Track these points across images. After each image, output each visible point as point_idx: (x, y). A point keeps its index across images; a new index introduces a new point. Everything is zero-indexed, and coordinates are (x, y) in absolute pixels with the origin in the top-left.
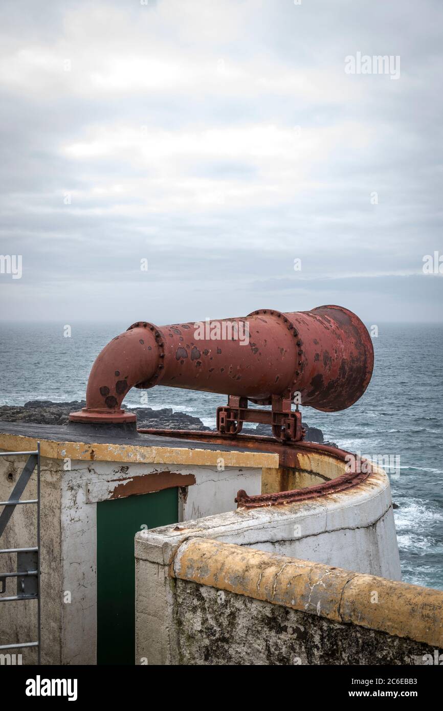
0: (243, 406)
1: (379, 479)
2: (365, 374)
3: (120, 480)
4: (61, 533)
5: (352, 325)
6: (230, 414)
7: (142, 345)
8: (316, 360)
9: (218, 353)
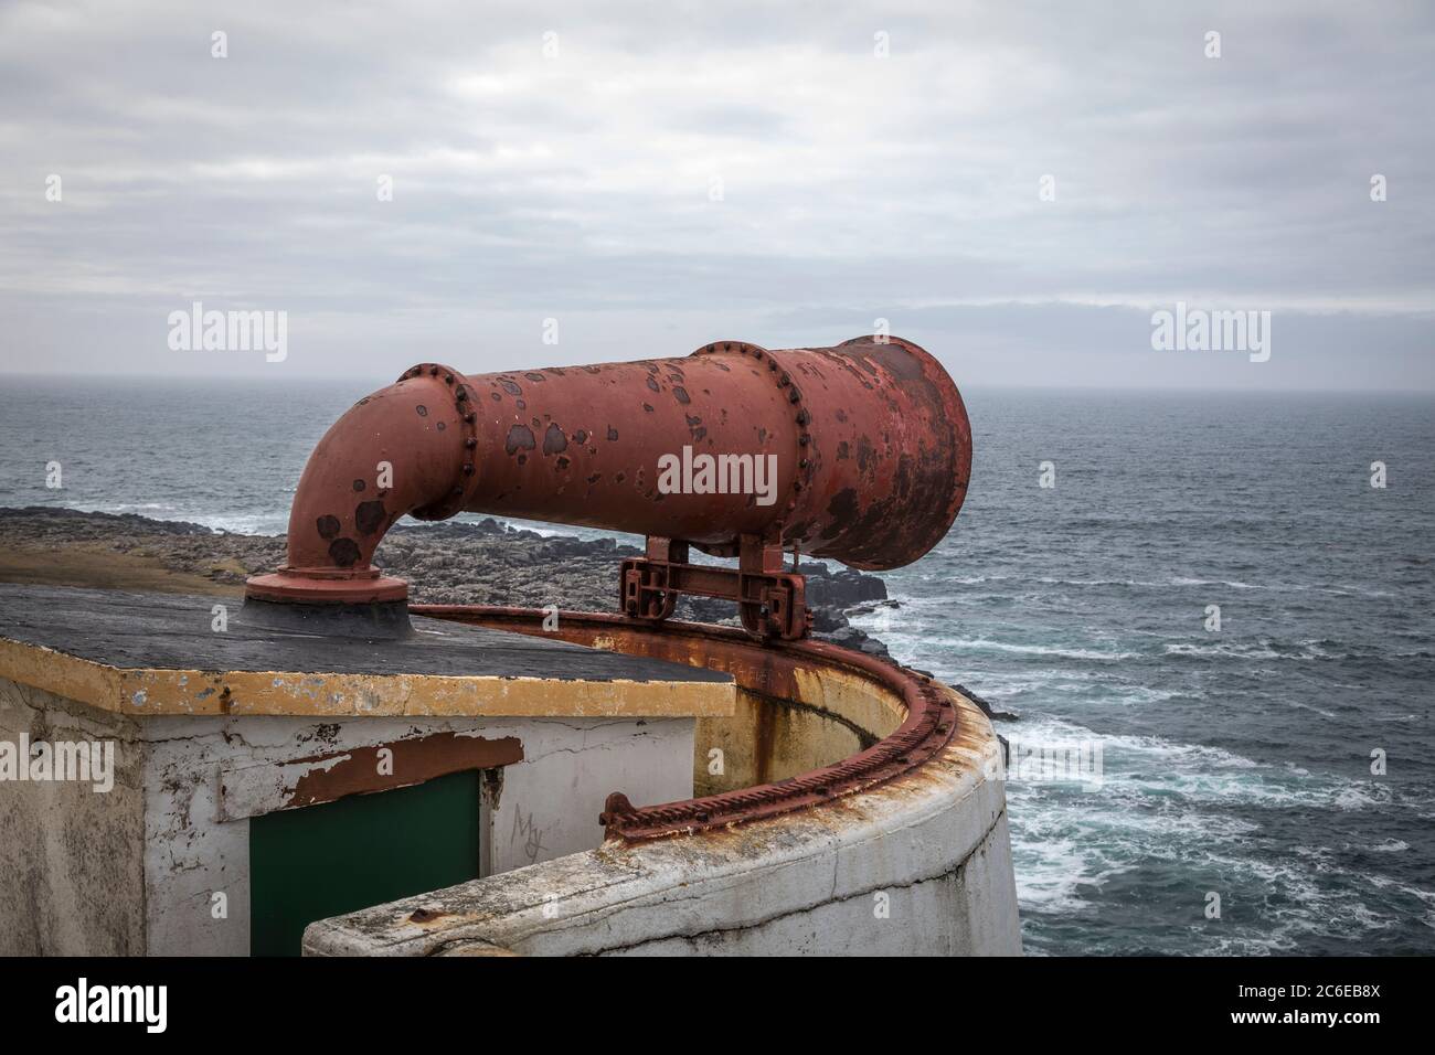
0: (678, 558)
1: (975, 748)
2: (951, 488)
3: (313, 759)
4: (145, 901)
5: (925, 380)
6: (649, 576)
7: (420, 417)
8: (840, 456)
9: (609, 439)
